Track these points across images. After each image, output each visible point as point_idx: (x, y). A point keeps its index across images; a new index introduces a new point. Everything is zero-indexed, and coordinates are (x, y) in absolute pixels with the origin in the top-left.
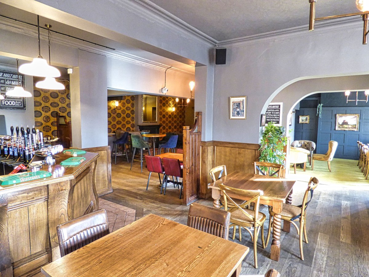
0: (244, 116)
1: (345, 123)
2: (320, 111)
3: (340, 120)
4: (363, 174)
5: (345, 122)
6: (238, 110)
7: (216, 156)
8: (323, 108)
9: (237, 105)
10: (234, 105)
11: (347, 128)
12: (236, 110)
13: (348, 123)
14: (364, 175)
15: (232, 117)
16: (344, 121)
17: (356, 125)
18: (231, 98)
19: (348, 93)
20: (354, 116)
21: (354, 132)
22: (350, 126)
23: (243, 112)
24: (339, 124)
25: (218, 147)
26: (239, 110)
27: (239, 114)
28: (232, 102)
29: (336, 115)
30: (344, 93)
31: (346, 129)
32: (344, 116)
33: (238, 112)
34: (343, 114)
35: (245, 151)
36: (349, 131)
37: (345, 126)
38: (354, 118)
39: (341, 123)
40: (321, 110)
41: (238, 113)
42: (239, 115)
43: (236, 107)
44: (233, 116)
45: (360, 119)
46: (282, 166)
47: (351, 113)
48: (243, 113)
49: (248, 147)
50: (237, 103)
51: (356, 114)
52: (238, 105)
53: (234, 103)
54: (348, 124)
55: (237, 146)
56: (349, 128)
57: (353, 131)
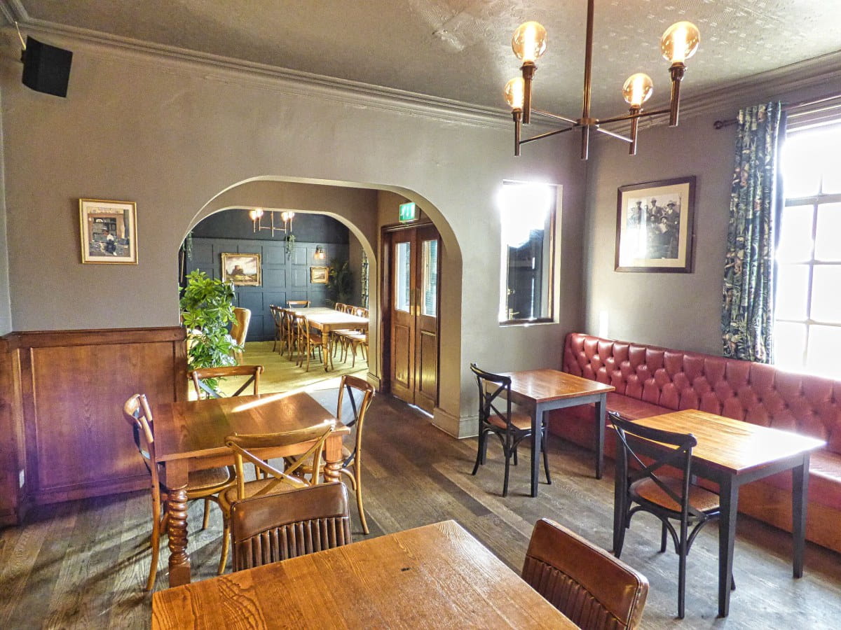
0: (129, 256)
1: (238, 271)
2: (189, 247)
3: (229, 265)
4: (295, 363)
5: (238, 268)
6: (110, 237)
7: (36, 379)
8: (195, 239)
9: (106, 224)
10: (95, 222)
11: (241, 281)
12: (102, 239)
13: (242, 271)
14: (297, 365)
15: (87, 257)
16: (236, 267)
17: (256, 275)
18: (85, 203)
19: (256, 213)
20: (252, 258)
21: (254, 288)
22: (247, 278)
23: (128, 243)
24: (227, 273)
25: (41, 351)
26: (113, 239)
27: (114, 249)
28: (89, 215)
29: (220, 255)
30: (248, 211)
31: (241, 284)
32: (236, 257)
33: (110, 243)
34: (233, 253)
35: (143, 348)
36: (245, 286)
37: (239, 277)
38: (252, 261)
39: (230, 272)
40: (191, 243)
41: (110, 248)
42: (115, 254)
43: (103, 230)
44: (91, 254)
45: (262, 263)
46: (259, 368)
47: (247, 253)
48: (126, 247)
49: (150, 336)
50: (106, 218)
51: (255, 254)
52: (111, 223)
53: (94, 217)
54: (245, 272)
55: (116, 337)
56: (246, 281)
57: (252, 286)
